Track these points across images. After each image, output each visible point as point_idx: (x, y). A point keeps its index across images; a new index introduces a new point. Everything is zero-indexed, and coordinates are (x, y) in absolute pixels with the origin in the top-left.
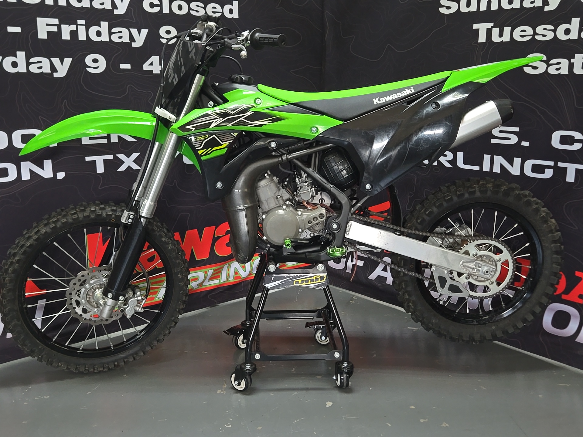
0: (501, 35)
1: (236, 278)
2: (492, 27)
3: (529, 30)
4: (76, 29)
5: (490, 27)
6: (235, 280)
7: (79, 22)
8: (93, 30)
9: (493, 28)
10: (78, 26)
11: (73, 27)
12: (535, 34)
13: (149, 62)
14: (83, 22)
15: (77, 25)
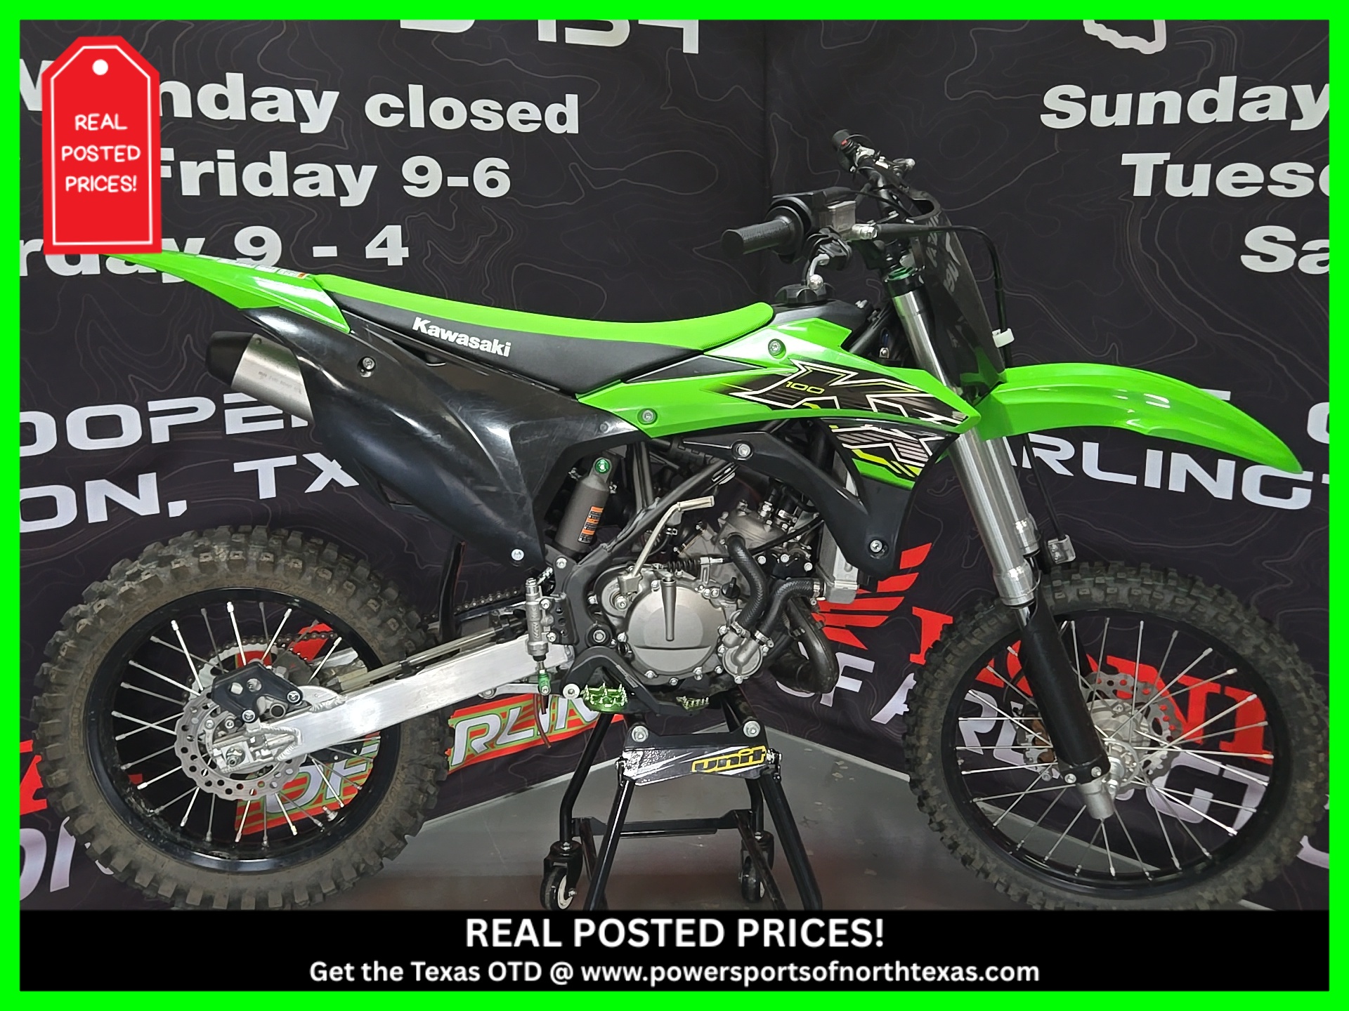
0: (1187, 180)
1: (571, 724)
2: (1166, 163)
3: (1255, 173)
4: (213, 171)
5: (1162, 163)
6: (568, 727)
7: (222, 154)
8: (253, 171)
9: (1169, 166)
10: (219, 163)
11: (208, 167)
12: (1269, 181)
13: (378, 239)
14: (230, 154)
15: (216, 161)
